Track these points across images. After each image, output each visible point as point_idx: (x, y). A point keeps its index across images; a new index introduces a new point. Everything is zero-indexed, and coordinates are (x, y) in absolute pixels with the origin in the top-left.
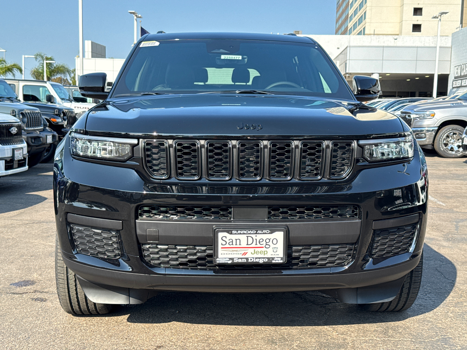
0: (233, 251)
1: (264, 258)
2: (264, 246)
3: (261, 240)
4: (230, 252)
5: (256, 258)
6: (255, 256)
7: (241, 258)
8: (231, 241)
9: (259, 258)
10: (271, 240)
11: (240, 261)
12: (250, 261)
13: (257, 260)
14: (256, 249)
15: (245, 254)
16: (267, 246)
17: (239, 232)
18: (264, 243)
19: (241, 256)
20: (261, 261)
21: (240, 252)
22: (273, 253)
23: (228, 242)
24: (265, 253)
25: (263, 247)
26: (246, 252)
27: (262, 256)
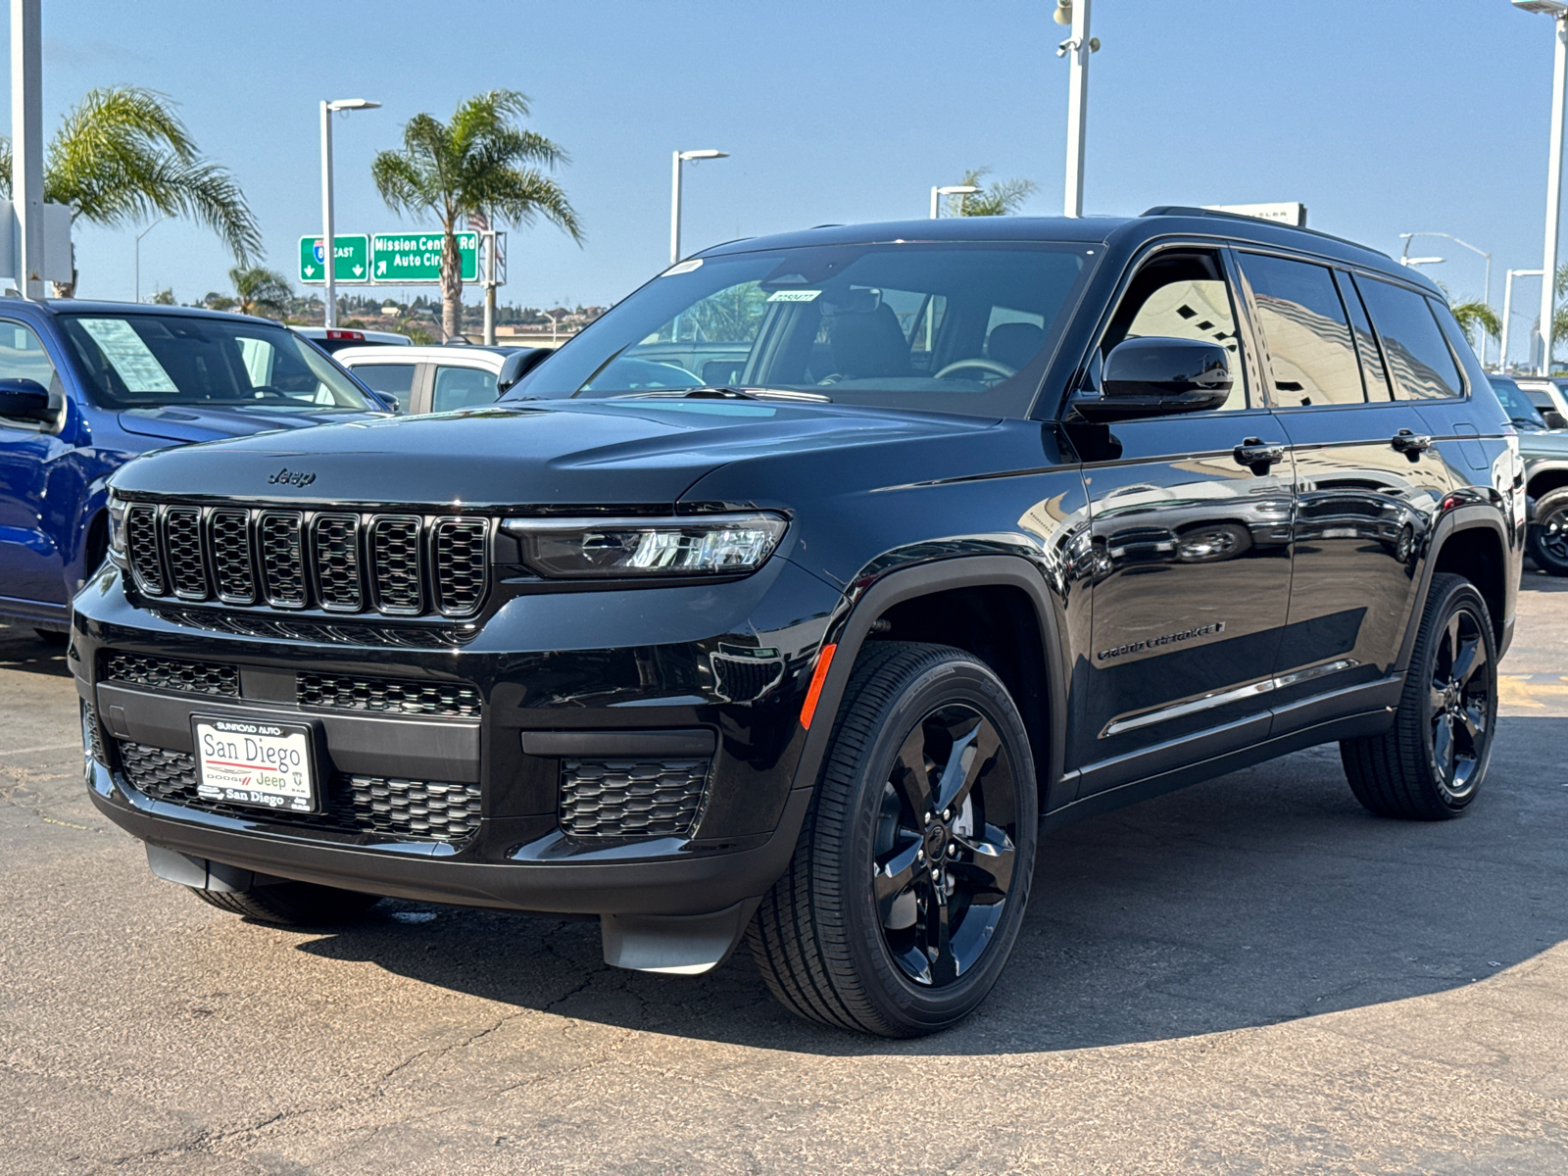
0: (227, 771)
1: (277, 796)
2: (276, 766)
3: (271, 752)
4: (223, 774)
5: (264, 794)
6: (264, 788)
7: (240, 791)
8: (220, 746)
9: (270, 795)
10: (288, 753)
11: (237, 796)
12: (253, 799)
13: (266, 800)
14: (266, 773)
15: (246, 781)
16: (284, 768)
17: (229, 726)
18: (276, 758)
19: (239, 786)
20: (273, 803)
21: (238, 776)
22: (296, 787)
23: (217, 748)
24: (282, 784)
25: (275, 769)
26: (248, 776)
27: (276, 791)
